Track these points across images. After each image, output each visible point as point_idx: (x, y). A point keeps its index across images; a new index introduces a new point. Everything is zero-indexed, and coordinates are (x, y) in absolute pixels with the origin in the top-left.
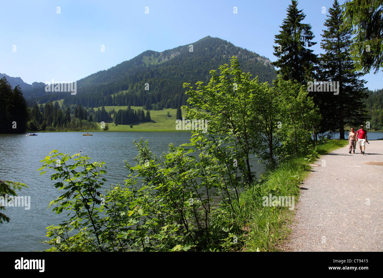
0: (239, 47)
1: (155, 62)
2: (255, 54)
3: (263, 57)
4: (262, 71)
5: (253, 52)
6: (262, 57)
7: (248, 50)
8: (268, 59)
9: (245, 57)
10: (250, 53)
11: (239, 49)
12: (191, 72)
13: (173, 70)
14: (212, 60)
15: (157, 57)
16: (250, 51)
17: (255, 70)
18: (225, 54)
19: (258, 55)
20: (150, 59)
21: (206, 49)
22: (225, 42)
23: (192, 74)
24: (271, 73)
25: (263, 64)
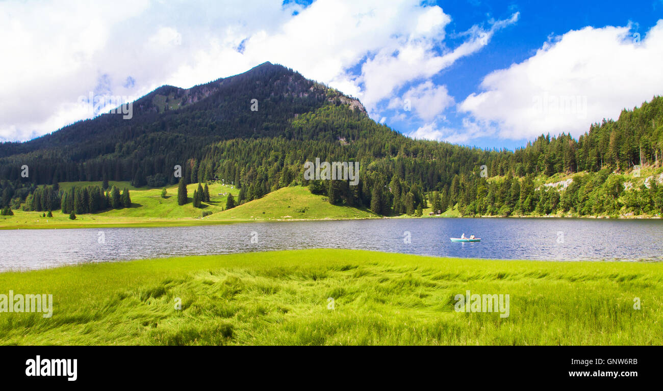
0: (312, 79)
1: (176, 106)
2: (337, 91)
3: (350, 97)
4: (346, 119)
5: (335, 89)
6: (348, 97)
7: (326, 85)
8: (358, 100)
9: (319, 96)
10: (329, 90)
11: (312, 83)
12: (229, 121)
13: (199, 118)
14: (265, 101)
15: (179, 96)
16: (329, 87)
17: (334, 118)
18: (287, 91)
19: (341, 94)
20: (167, 101)
21: (258, 82)
22: (290, 72)
23: (230, 125)
24: (359, 122)
25: (348, 107)
